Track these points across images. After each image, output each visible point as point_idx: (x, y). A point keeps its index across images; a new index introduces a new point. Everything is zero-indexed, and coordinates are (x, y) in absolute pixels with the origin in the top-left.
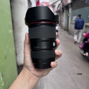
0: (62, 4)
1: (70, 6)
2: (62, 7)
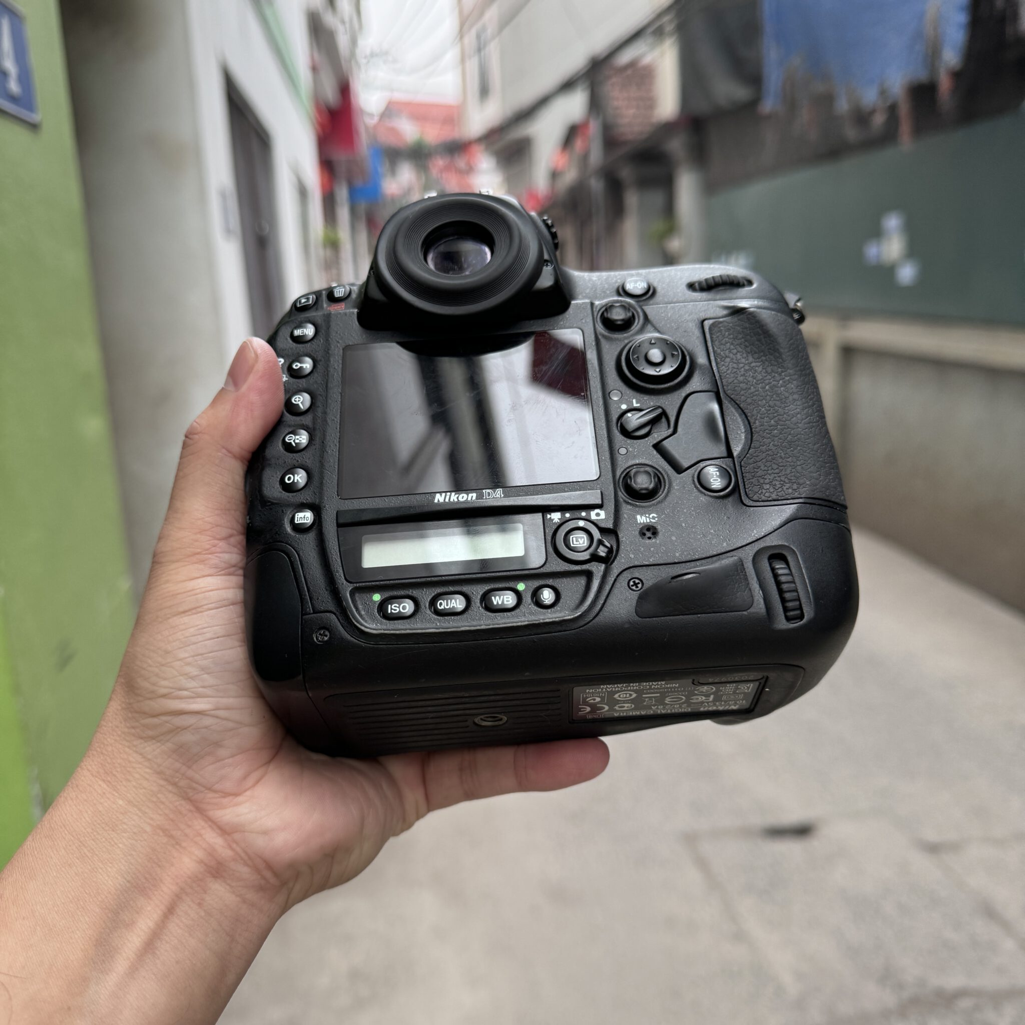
0: (594, 128)
1: (676, 146)
2: (596, 156)
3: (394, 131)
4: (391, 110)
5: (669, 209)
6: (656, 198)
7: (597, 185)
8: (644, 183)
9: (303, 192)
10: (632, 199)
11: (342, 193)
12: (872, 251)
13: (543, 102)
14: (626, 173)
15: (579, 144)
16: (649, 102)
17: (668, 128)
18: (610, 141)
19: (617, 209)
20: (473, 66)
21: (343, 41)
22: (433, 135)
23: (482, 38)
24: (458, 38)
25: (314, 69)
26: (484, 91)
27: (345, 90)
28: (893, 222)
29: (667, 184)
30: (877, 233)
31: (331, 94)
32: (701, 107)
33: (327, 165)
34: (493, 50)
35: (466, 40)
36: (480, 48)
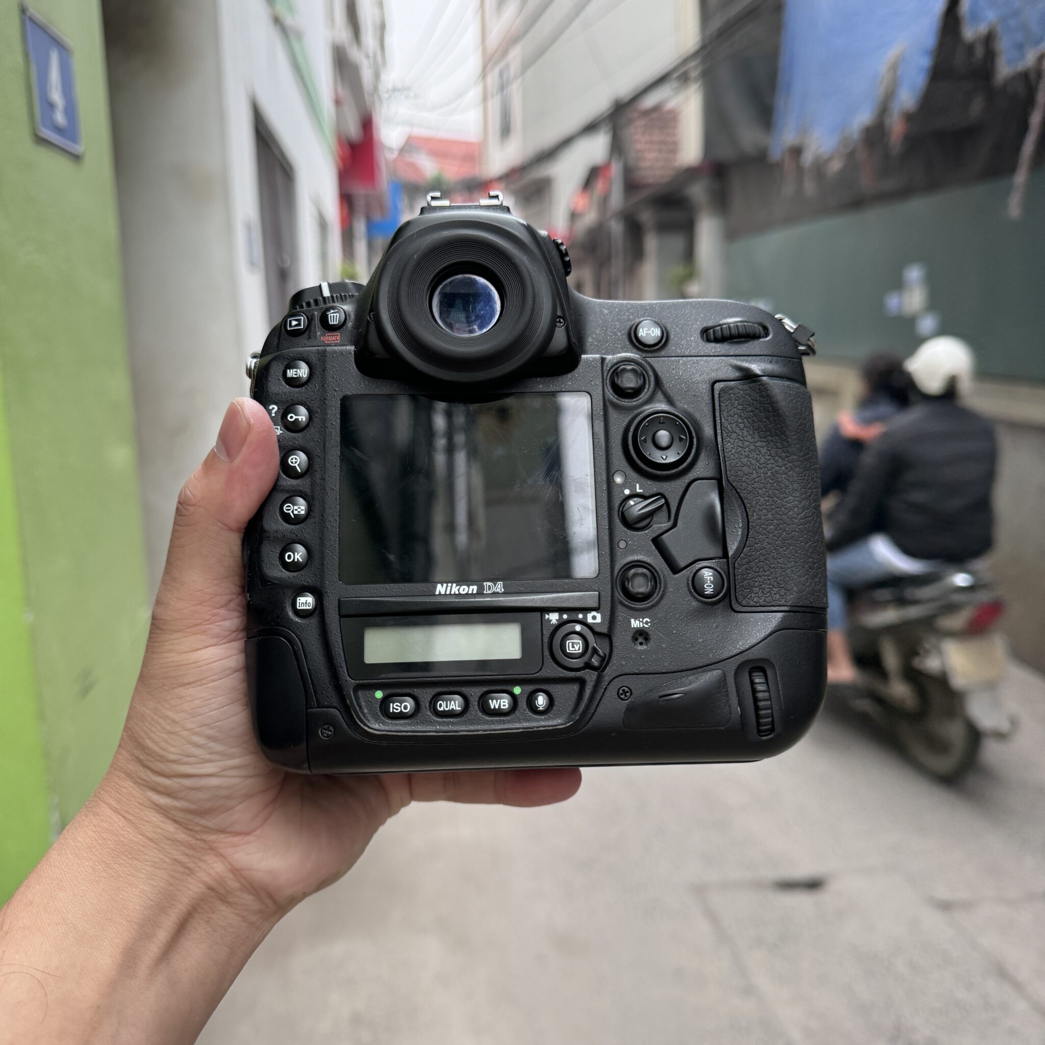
0: (616, 170)
1: (698, 191)
2: (617, 199)
3: (413, 166)
4: (411, 145)
5: (689, 254)
6: (677, 243)
7: (616, 228)
8: (664, 228)
9: (323, 226)
10: (651, 243)
11: (360, 227)
12: (893, 302)
13: (566, 142)
14: (646, 217)
15: (599, 186)
16: (673, 148)
17: (691, 173)
18: (631, 185)
19: (636, 252)
20: (494, 105)
21: (366, 74)
22: (452, 172)
23: (505, 77)
24: (481, 77)
25: (338, 102)
26: (506, 130)
27: (367, 124)
28: (914, 274)
29: (688, 228)
30: (898, 284)
31: (353, 130)
32: (725, 153)
33: (347, 200)
34: (515, 90)
35: (489, 79)
36: (502, 88)
